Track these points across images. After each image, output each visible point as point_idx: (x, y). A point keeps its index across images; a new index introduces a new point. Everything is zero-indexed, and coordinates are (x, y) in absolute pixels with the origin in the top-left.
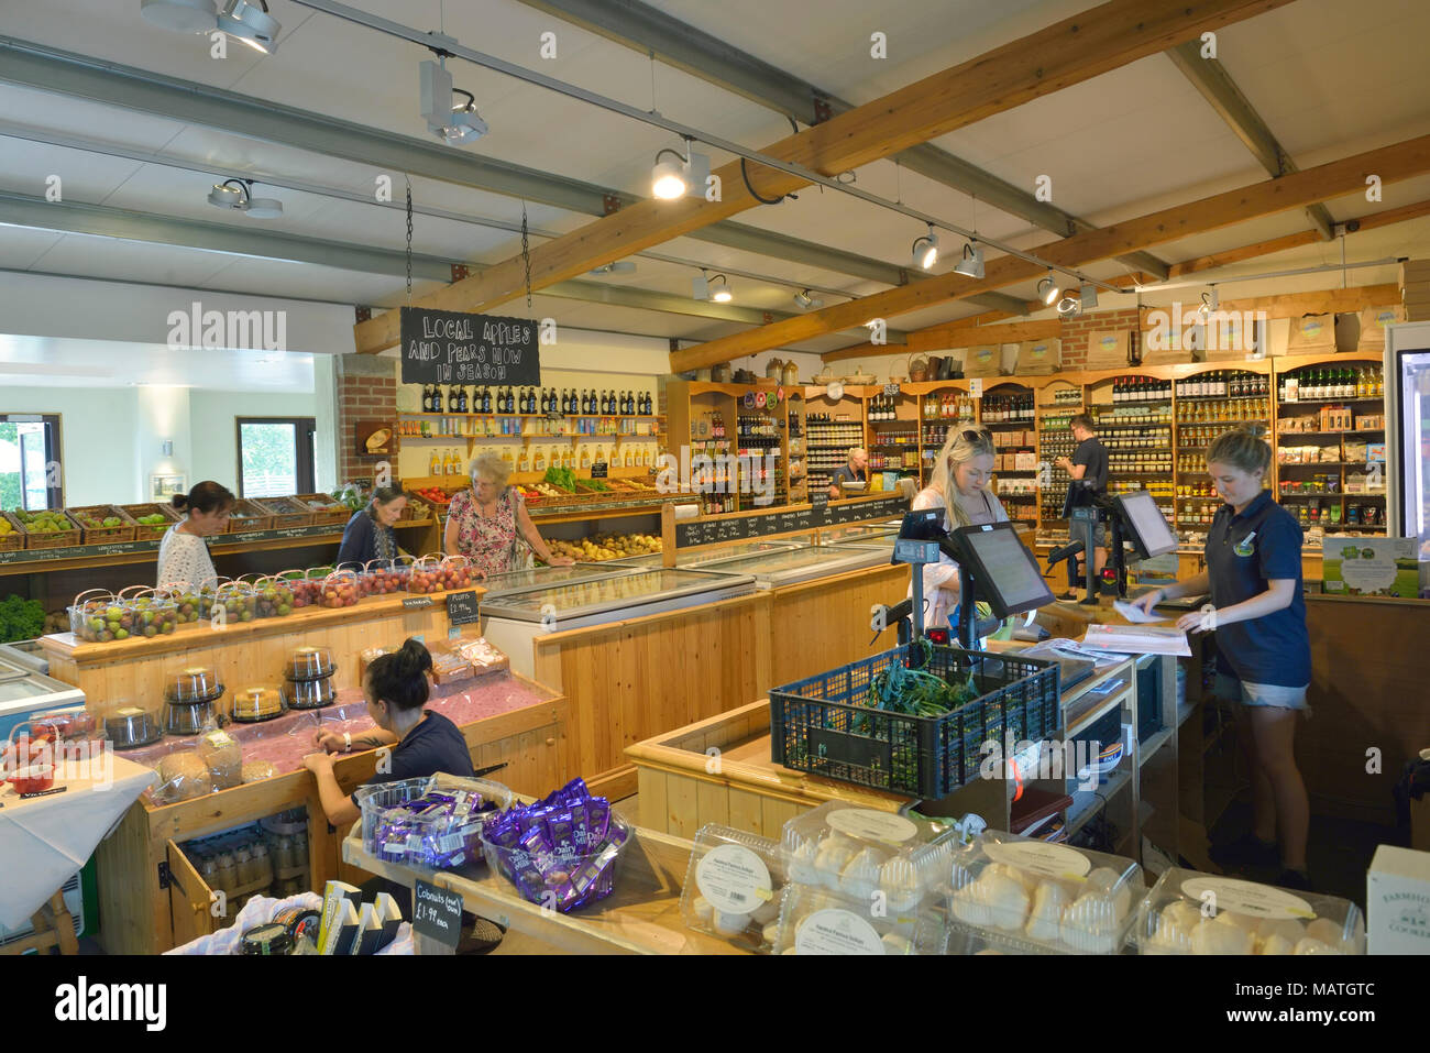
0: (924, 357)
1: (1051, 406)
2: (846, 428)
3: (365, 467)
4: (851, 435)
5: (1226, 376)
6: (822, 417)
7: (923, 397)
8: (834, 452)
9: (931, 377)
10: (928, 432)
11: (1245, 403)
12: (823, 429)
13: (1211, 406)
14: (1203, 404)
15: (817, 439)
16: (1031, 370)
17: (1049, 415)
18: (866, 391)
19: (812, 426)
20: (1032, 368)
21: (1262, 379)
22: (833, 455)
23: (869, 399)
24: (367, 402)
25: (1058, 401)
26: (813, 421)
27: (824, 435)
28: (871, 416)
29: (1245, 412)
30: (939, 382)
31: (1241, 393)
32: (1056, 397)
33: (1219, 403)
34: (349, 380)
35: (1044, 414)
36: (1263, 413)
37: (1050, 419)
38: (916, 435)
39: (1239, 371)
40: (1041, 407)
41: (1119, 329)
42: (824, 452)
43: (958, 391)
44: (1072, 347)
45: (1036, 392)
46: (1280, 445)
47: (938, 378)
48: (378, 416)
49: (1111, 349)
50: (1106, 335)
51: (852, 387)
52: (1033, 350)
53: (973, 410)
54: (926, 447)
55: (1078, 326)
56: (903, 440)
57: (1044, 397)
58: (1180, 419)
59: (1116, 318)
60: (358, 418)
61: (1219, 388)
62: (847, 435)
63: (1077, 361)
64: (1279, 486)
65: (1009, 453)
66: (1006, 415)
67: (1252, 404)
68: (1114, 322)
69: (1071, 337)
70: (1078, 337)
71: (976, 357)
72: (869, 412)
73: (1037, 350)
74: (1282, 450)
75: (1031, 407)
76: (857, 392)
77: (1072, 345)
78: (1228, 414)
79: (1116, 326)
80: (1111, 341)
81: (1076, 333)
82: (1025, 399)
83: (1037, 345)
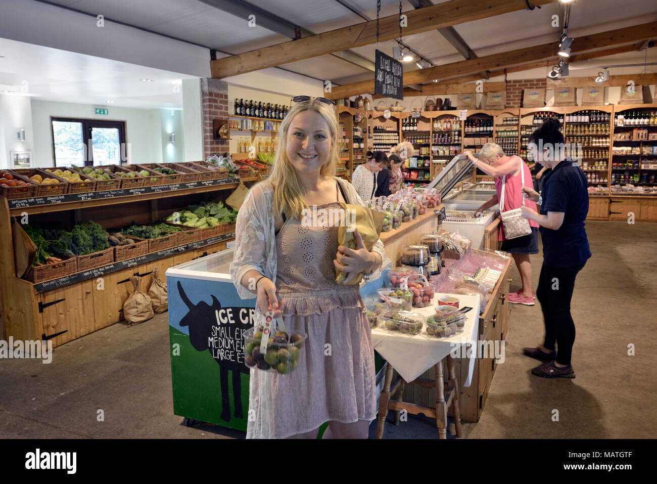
0: (434, 98)
1: (503, 125)
2: (390, 134)
3: (217, 146)
4: (393, 138)
5: (589, 113)
6: (380, 128)
7: (434, 119)
8: (385, 147)
9: (438, 108)
10: (435, 137)
11: (598, 126)
12: (379, 134)
13: (581, 127)
14: (577, 126)
15: (377, 139)
16: (494, 107)
17: (500, 130)
18: (401, 115)
19: (376, 132)
20: (494, 106)
21: (606, 115)
22: (384, 148)
23: (403, 120)
24: (216, 107)
25: (505, 123)
26: (376, 130)
27: (380, 138)
28: (404, 128)
29: (597, 131)
30: (443, 111)
31: (596, 121)
32: (504, 121)
33: (585, 126)
34: (211, 94)
35: (498, 129)
36: (606, 131)
37: (501, 132)
38: (428, 139)
39: (596, 110)
40: (497, 125)
41: (536, 88)
42: (380, 147)
43: (453, 116)
44: (512, 96)
45: (495, 118)
46: (614, 146)
47: (442, 109)
48: (222, 117)
49: (536, 98)
50: (532, 91)
51: (395, 113)
52: (493, 97)
53: (461, 126)
54: (434, 145)
55: (516, 85)
56: (421, 141)
57: (498, 121)
58: (567, 133)
59: (535, 83)
60: (214, 117)
61: (586, 119)
62: (391, 138)
63: (514, 103)
64: (612, 165)
65: (478, 148)
66: (478, 129)
67: (601, 126)
68: (533, 85)
69: (511, 91)
70: (515, 91)
71: (463, 99)
72: (403, 126)
73: (495, 97)
74: (614, 148)
75: (491, 125)
76: (397, 115)
77: (511, 95)
78: (589, 131)
79: (535, 87)
80: (536, 94)
81: (514, 89)
82: (489, 121)
83: (495, 94)
